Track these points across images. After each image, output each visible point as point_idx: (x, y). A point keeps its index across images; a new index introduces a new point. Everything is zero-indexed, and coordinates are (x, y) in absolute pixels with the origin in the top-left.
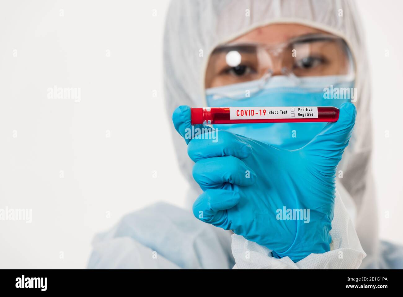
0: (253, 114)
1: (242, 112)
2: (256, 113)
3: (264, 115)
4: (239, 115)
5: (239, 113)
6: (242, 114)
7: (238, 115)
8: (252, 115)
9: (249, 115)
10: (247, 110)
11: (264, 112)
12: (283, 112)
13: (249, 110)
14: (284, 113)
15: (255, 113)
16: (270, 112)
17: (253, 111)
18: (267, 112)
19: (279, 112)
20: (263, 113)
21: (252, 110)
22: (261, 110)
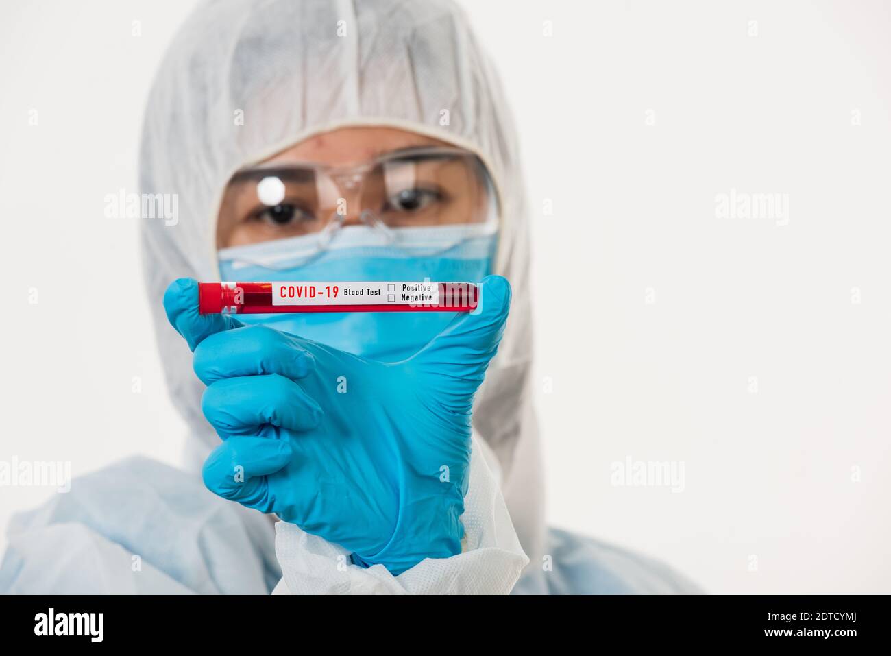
0: (312, 295)
1: (292, 289)
2: (319, 293)
3: (335, 296)
4: (285, 295)
5: (286, 292)
6: (292, 295)
7: (283, 295)
8: (311, 297)
9: (306, 297)
10: (301, 287)
11: (334, 292)
12: (372, 292)
13: (306, 287)
14: (374, 293)
15: (316, 293)
16: (346, 291)
17: (312, 289)
18: (341, 292)
19: (365, 292)
20: (332, 294)
21: (311, 287)
22: (328, 288)
